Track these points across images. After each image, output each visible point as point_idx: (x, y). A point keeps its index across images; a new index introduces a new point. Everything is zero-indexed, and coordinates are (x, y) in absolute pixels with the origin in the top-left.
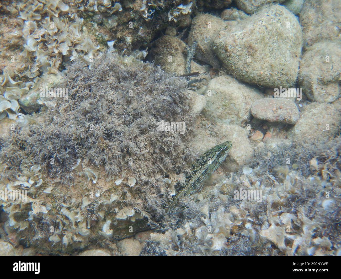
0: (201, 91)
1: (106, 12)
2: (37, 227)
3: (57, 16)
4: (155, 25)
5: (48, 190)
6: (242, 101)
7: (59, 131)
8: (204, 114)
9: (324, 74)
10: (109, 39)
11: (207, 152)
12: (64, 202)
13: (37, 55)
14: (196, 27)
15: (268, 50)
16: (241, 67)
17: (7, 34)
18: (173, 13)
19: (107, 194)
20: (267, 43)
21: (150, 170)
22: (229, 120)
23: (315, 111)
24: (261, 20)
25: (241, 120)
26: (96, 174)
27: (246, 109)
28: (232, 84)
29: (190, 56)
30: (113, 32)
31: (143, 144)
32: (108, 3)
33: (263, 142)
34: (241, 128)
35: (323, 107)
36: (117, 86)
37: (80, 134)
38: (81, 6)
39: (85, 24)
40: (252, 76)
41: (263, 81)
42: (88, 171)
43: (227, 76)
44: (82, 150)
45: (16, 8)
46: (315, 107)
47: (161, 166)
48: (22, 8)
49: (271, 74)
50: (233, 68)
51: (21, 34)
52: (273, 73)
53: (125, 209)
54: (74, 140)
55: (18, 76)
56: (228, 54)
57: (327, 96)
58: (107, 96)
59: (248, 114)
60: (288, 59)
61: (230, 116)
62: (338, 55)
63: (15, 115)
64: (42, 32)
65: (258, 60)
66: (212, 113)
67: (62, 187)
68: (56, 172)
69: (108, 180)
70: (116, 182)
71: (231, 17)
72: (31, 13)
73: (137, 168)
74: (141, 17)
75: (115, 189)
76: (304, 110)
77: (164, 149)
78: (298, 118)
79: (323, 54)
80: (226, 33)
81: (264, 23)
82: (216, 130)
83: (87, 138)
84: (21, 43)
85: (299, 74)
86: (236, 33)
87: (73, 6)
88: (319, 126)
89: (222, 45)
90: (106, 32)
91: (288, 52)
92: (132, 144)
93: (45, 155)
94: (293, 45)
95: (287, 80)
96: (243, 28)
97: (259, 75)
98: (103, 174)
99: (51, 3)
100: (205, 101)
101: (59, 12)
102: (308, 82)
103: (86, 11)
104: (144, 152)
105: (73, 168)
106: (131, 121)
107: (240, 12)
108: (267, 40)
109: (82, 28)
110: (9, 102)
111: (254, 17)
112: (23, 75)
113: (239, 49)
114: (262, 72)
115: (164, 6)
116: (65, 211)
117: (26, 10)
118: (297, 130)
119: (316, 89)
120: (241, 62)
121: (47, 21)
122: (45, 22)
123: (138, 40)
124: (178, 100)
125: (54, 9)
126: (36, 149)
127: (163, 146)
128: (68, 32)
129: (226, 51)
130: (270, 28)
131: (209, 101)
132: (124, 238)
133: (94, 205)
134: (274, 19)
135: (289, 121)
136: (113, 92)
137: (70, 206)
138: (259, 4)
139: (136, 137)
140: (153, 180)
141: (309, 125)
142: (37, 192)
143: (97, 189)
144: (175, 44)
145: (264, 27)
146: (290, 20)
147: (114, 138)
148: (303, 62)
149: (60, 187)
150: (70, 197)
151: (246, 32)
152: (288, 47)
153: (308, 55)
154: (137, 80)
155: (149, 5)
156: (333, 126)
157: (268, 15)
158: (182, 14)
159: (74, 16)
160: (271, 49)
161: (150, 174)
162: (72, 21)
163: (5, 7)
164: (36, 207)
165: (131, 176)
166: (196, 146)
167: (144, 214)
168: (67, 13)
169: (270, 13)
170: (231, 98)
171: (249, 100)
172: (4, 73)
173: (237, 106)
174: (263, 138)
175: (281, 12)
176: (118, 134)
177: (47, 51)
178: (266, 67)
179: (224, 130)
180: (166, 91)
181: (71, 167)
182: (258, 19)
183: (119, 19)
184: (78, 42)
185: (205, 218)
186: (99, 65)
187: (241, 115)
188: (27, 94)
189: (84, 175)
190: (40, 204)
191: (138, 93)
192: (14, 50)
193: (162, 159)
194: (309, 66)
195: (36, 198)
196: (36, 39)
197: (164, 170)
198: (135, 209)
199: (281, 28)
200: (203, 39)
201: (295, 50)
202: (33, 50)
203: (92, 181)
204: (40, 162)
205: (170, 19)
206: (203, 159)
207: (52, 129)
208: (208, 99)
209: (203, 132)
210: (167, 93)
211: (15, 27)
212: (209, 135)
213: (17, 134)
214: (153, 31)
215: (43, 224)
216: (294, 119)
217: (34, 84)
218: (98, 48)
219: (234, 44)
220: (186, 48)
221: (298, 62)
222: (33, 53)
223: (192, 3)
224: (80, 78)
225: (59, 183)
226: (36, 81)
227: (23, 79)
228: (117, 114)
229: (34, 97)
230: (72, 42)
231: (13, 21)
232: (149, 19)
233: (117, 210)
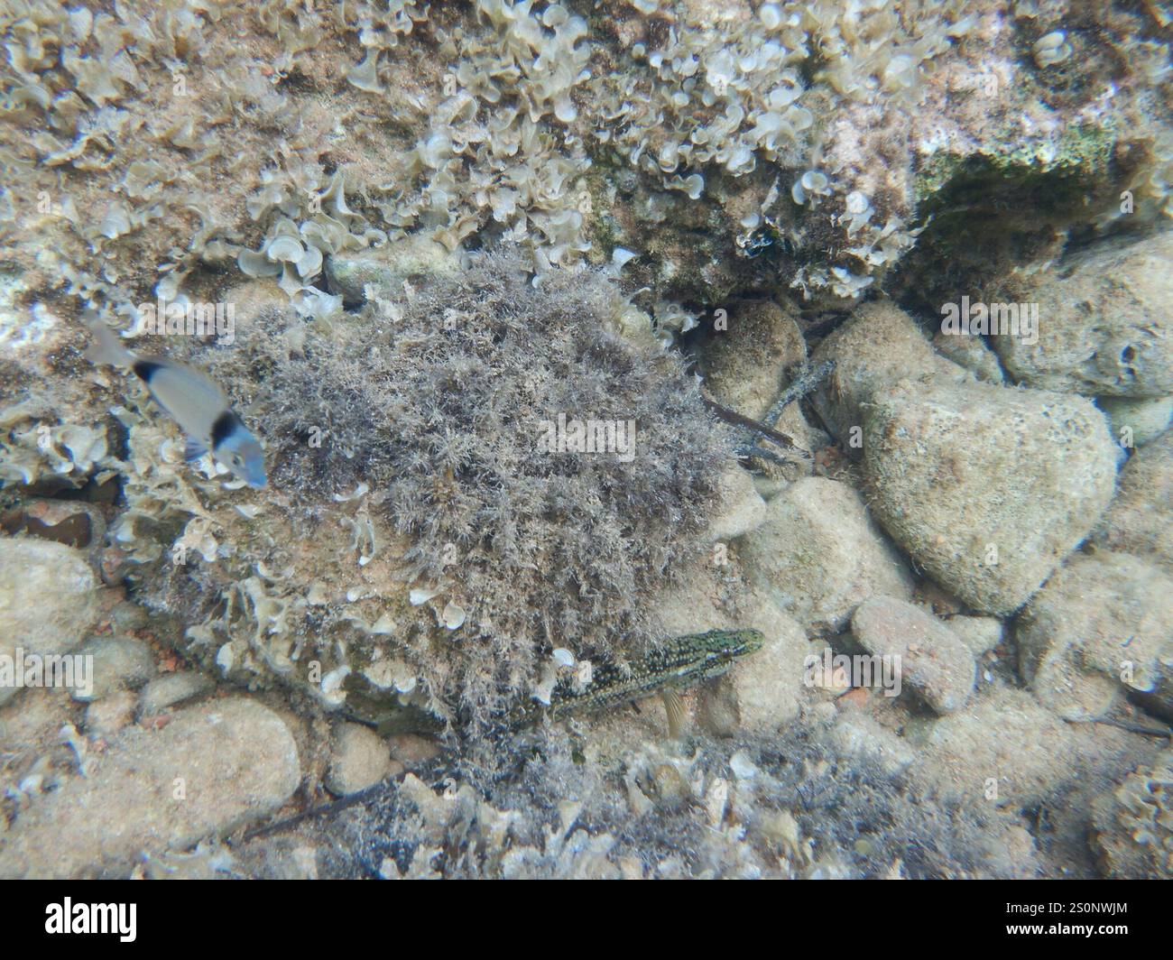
0: (768, 486)
1: (654, 178)
2: (173, 579)
3: (535, 117)
4: (753, 273)
5: (250, 510)
6: (850, 575)
7: (360, 391)
8: (740, 545)
9: (1095, 642)
10: (624, 241)
11: (687, 643)
12: (268, 561)
13: (434, 179)
14: (857, 328)
15: (992, 496)
16: (897, 495)
17: (399, 90)
18: (811, 273)
19: (375, 606)
20: (1000, 480)
21: (510, 614)
22: (789, 600)
23: (1013, 716)
24: (1020, 416)
25: (817, 618)
26: (378, 544)
27: (846, 600)
28: (850, 520)
29: (797, 389)
30: (642, 232)
31: (533, 544)
32: (671, 162)
33: (837, 705)
34: (803, 637)
35: (1042, 720)
36: (566, 366)
37: (405, 426)
38: (604, 131)
39: (588, 175)
40: (912, 531)
41: (932, 559)
42: (363, 526)
43: (851, 493)
44: (386, 467)
45: (457, 42)
46: (1021, 708)
47: (547, 621)
48: (471, 51)
49: (960, 558)
50: (878, 484)
51: (428, 111)
52: (968, 560)
53: (399, 665)
54: (382, 432)
55: (363, 200)
56: (887, 445)
57: (1069, 700)
58: (524, 378)
59: (843, 613)
60: (1027, 547)
61: (797, 592)
62: (1164, 622)
63: (298, 284)
64: (478, 134)
65: (951, 505)
66: (760, 555)
67: (285, 523)
68: (292, 482)
69: (397, 575)
70: (412, 593)
71: (957, 354)
72: (483, 75)
73: (483, 592)
74: (729, 237)
75: (400, 606)
76: (989, 695)
77: (579, 587)
78: (959, 707)
79: (1126, 593)
80: (915, 393)
81: (1023, 427)
82: (742, 601)
83: (413, 446)
84: (417, 130)
85: (1034, 597)
86: (939, 409)
87: (587, 117)
88: (1000, 760)
89: (887, 414)
90: (626, 223)
91: (1039, 531)
92: (511, 528)
93: (293, 423)
94: (1065, 521)
95: (993, 596)
96: (965, 408)
97: (930, 540)
98: (396, 555)
99: (540, 82)
100: (760, 519)
101: (546, 112)
102: (1044, 634)
103: (611, 148)
104: (525, 564)
105: (338, 497)
106: (543, 471)
107: (990, 355)
108: (1003, 472)
109: (576, 180)
110: (301, 248)
111: (1010, 395)
112: (376, 204)
113: (921, 451)
114: (942, 539)
115: (800, 245)
116: (252, 587)
117: (477, 62)
118: (938, 733)
119: (1053, 664)
120: (904, 483)
121: (507, 116)
122: (500, 116)
123: (690, 283)
124: (686, 490)
125: (539, 98)
126: (282, 398)
127: (581, 578)
128: (537, 170)
129: (887, 434)
130: (1031, 447)
131: (769, 523)
132: (362, 723)
133: (328, 613)
134: (1057, 433)
135: (932, 698)
136: (546, 374)
137: (275, 579)
138: (1049, 367)
139: (527, 517)
140: (504, 640)
141: (976, 741)
142: (222, 498)
143: (359, 580)
144: (781, 338)
145: (1017, 438)
146: (1097, 459)
147: (476, 486)
148: (1064, 575)
149: (279, 520)
150: (288, 560)
151: (965, 422)
152: (1048, 520)
153: (1088, 567)
154: (623, 381)
155: (767, 221)
156: (1035, 783)
157: (1046, 414)
158: (831, 290)
159: (576, 143)
160: (1000, 500)
161: (506, 621)
162: (565, 151)
163: (433, 27)
164: (196, 532)
165: (458, 599)
166: (668, 613)
167: (435, 707)
168: (564, 126)
169: (1057, 411)
170: (825, 552)
171: (865, 583)
172: (336, 176)
173: (828, 580)
174: (842, 695)
175: (1087, 426)
176: (493, 484)
177: (461, 186)
178: (960, 534)
179: (759, 616)
180: (671, 450)
181: (337, 491)
182: (1015, 408)
183: (675, 210)
184: (545, 207)
185: (554, 830)
186: (561, 289)
187: (824, 606)
188: (358, 252)
189: (349, 529)
190: (209, 530)
191: (604, 411)
192: (393, 135)
193: (559, 606)
194: (1069, 597)
195: (210, 509)
196: (456, 143)
197: (549, 636)
198: (420, 680)
199: (1060, 464)
200: (855, 367)
201: (1061, 536)
202: (433, 164)
203: (359, 553)
204: (272, 433)
205: (794, 284)
206: (666, 656)
207: (348, 376)
208: (770, 517)
209: (711, 585)
210: (668, 456)
211: (429, 85)
212: (718, 603)
213: (265, 336)
214: (740, 283)
215: (190, 580)
216: (947, 701)
217: (385, 241)
218: (585, 248)
219: (917, 431)
220: (798, 364)
221: (1049, 570)
222: (427, 170)
223: (871, 280)
224: (492, 298)
225: (283, 511)
226: (394, 235)
227: (370, 212)
228: (518, 435)
229: (366, 271)
230: (532, 201)
231: (431, 68)
232: (746, 253)
233: (378, 653)
